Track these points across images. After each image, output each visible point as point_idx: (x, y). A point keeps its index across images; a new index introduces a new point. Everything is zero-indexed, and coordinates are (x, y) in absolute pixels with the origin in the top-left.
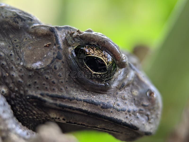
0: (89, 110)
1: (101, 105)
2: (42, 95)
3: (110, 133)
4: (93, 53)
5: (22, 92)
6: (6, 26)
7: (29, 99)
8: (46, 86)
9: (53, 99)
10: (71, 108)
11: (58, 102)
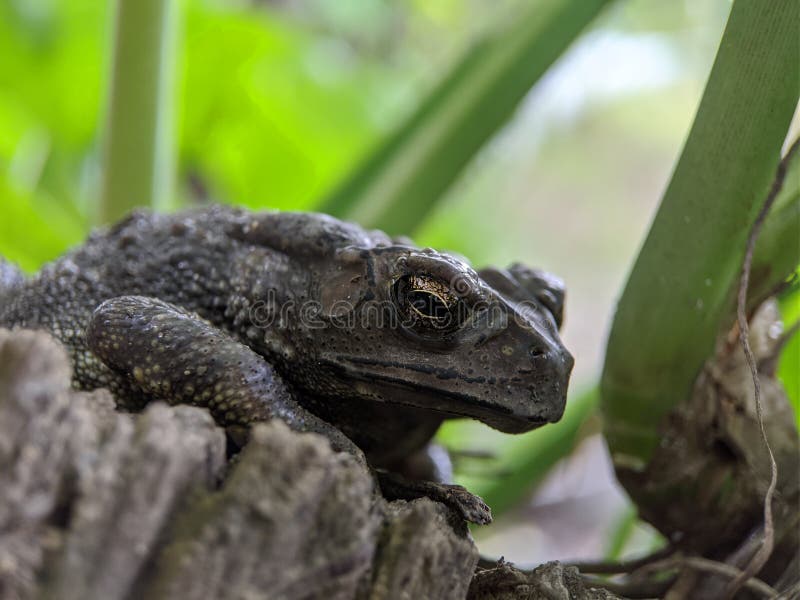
0: (417, 382)
1: (438, 373)
2: (339, 359)
3: (475, 417)
4: (422, 285)
5: (313, 356)
6: (306, 251)
7: (320, 365)
8: (346, 345)
9: (356, 366)
10: (385, 379)
11: (365, 370)
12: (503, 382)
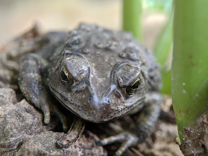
0: (60, 99)
1: (64, 98)
12: (79, 106)
